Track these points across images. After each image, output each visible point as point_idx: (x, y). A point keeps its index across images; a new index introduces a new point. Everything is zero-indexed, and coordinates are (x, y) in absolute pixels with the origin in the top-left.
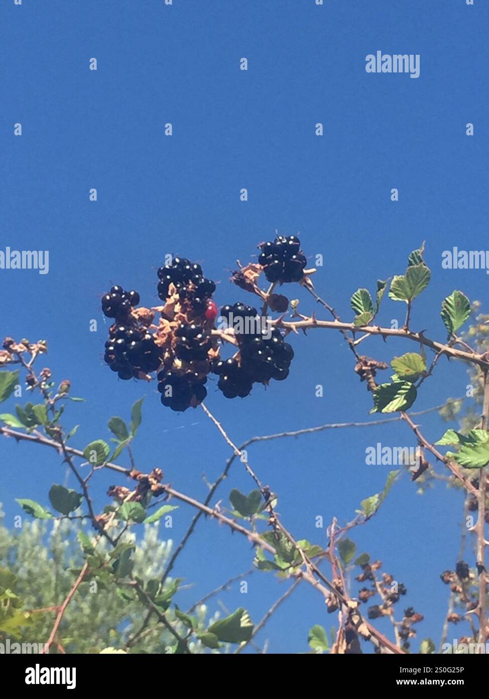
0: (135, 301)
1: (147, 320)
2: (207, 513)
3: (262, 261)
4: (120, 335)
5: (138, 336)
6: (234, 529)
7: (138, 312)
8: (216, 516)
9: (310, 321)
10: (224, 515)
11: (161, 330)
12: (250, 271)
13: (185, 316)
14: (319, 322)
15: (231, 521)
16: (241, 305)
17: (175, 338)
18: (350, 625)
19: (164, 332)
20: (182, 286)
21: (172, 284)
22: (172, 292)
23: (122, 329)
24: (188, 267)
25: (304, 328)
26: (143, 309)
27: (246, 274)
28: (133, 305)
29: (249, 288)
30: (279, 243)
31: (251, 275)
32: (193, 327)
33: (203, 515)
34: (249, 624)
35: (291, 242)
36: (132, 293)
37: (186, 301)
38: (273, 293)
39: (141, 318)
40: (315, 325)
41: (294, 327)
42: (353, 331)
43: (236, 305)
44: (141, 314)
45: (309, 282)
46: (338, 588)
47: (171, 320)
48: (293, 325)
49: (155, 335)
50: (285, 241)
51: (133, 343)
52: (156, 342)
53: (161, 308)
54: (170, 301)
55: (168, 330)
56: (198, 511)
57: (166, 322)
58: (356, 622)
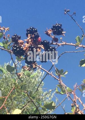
0: (20, 38)
1: (22, 43)
2: (49, 74)
3: (52, 29)
4: (15, 47)
5: (19, 47)
6: (55, 79)
7: (20, 41)
8: (51, 75)
9: (65, 43)
10: (53, 75)
11: (25, 46)
12: (49, 31)
13: (31, 43)
14: (67, 44)
15: (55, 77)
16: (46, 41)
17: (28, 49)
18: (76, 111)
19: (26, 47)
20: (31, 35)
21: (29, 34)
22: (29, 36)
23: (16, 45)
24: (34, 30)
25: (63, 45)
26: (21, 40)
27: (48, 32)
28: (19, 39)
29: (49, 35)
30: (56, 25)
31: (50, 32)
32: (33, 46)
33: (48, 74)
34: (54, 105)
35: (59, 26)
36: (19, 36)
37: (32, 39)
38: (55, 37)
39: (20, 43)
40: (66, 44)
41: (60, 45)
42: (75, 46)
43: (44, 41)
44: (21, 42)
45: (64, 35)
46: (75, 101)
47: (28, 43)
48: (60, 44)
49: (23, 47)
50: (58, 25)
51: (18, 49)
52: (24, 49)
53: (26, 40)
54: (28, 38)
55: (27, 46)
56: (47, 73)
57: (27, 44)
58: (78, 111)
